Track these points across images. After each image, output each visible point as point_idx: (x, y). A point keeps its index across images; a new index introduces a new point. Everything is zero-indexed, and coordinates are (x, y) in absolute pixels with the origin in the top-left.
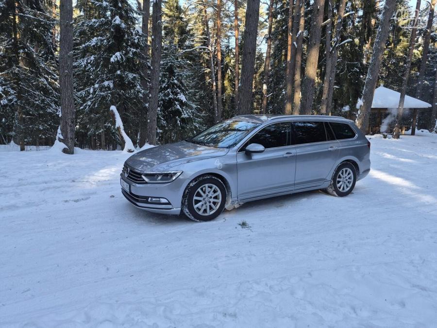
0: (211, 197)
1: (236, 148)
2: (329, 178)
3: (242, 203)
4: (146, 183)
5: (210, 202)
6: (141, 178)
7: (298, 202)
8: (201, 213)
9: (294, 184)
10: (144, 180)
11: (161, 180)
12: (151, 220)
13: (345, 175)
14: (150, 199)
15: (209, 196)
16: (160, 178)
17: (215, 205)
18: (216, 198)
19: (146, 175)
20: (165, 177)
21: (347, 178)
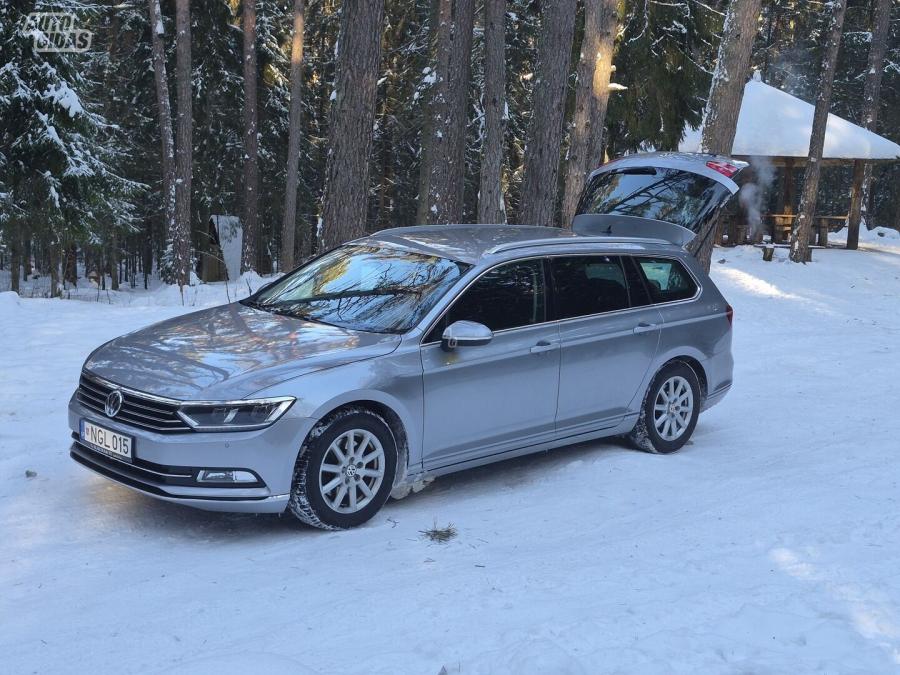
0: (360, 465)
1: (416, 332)
2: (636, 406)
3: (431, 479)
4: (193, 431)
5: (357, 477)
6: (179, 418)
7: (562, 470)
8: (335, 506)
9: (555, 425)
10: (184, 424)
11: (234, 421)
12: (190, 532)
13: (674, 395)
14: (202, 473)
15: (356, 463)
16: (231, 416)
17: (368, 484)
18: (370, 466)
19: (190, 410)
20: (244, 414)
21: (679, 403)
